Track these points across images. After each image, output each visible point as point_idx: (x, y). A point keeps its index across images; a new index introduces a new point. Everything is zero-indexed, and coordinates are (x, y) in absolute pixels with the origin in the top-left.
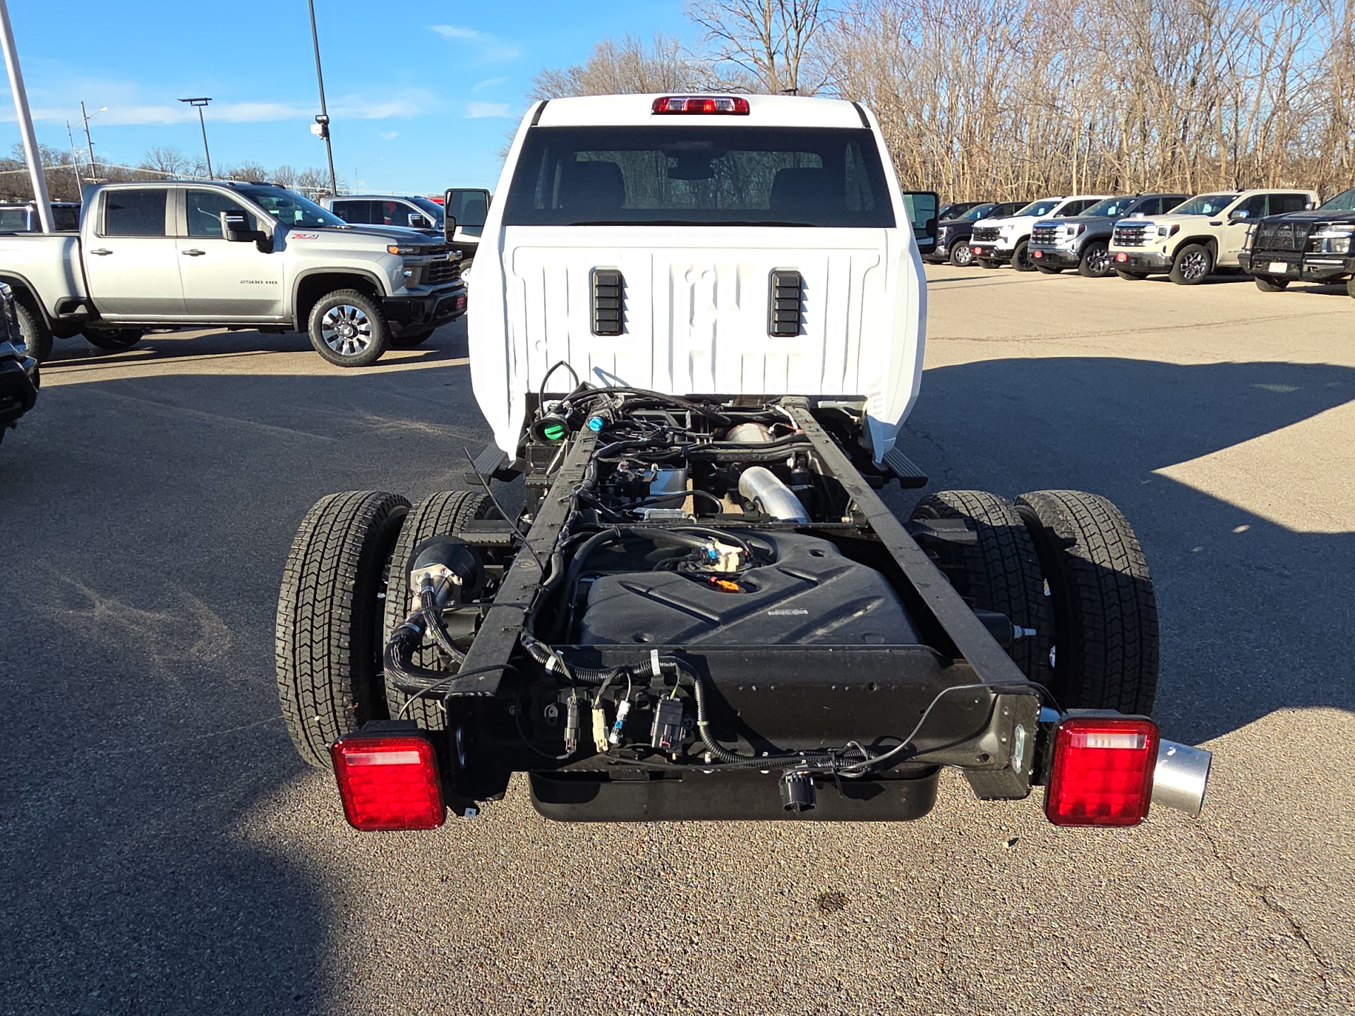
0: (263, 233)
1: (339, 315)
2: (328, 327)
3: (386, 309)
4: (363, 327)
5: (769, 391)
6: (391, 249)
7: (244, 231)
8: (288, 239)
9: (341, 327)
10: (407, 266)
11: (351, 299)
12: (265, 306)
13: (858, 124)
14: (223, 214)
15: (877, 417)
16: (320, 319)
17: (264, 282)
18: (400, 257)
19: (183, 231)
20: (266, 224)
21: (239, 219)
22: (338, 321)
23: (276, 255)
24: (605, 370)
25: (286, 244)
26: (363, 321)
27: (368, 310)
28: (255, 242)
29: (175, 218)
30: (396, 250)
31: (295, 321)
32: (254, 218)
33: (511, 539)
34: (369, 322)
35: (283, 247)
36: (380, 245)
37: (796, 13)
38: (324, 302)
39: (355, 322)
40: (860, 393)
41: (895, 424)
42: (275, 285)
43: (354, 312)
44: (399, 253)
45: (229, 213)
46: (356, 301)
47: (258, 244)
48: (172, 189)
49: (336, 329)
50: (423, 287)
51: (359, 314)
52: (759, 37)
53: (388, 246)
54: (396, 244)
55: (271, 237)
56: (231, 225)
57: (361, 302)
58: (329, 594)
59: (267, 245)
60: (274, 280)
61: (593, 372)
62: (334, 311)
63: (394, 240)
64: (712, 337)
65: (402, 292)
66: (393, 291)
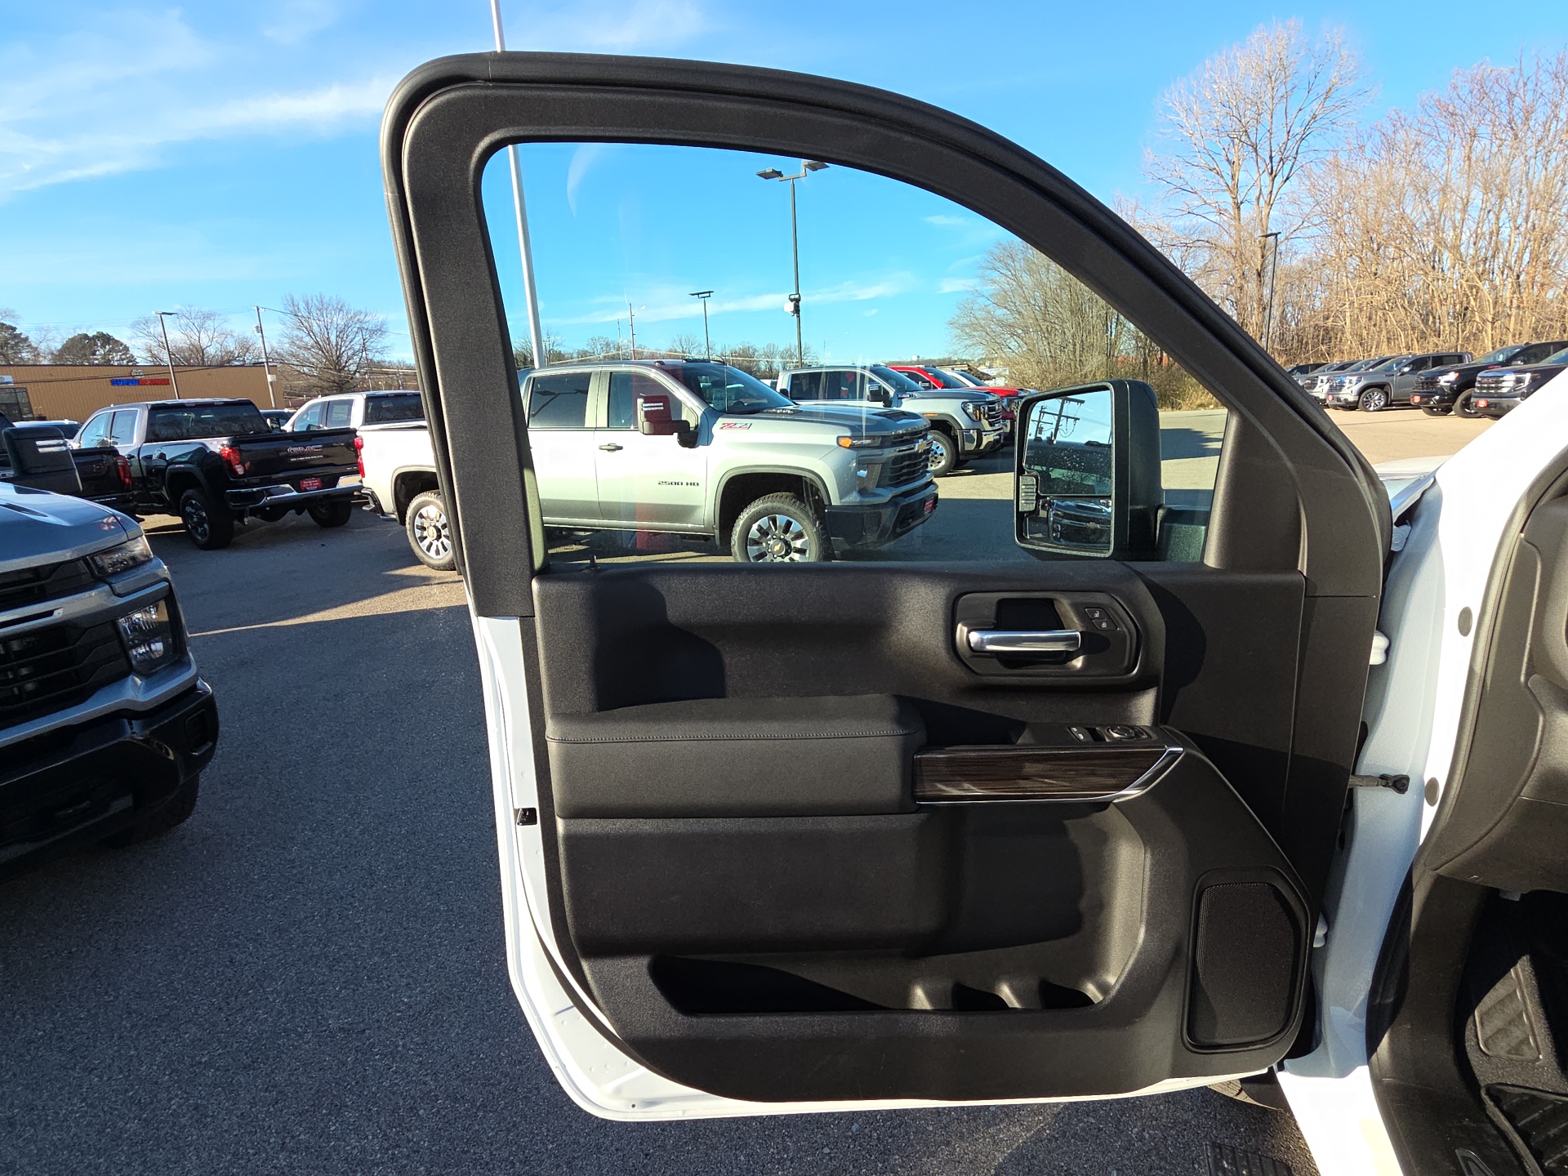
0: (687, 423)
1: (770, 527)
2: (756, 542)
3: (829, 521)
4: (798, 544)
6: (842, 442)
7: (665, 421)
8: (716, 429)
9: (771, 542)
10: (861, 464)
11: (786, 507)
12: (681, 512)
14: (640, 401)
16: (747, 529)
17: (684, 484)
18: (853, 453)
19: (603, 422)
20: (691, 409)
21: (658, 406)
22: (768, 535)
23: (700, 449)
25: (713, 436)
26: (799, 536)
27: (806, 523)
28: (676, 434)
29: (597, 405)
30: (848, 442)
31: (717, 532)
32: (679, 404)
34: (807, 538)
35: (709, 441)
36: (827, 436)
37: (1271, 158)
38: (753, 510)
39: (788, 537)
42: (696, 487)
43: (789, 524)
44: (852, 447)
45: (647, 400)
46: (792, 509)
47: (679, 437)
48: (597, 374)
49: (764, 544)
50: (880, 491)
51: (796, 527)
52: (1226, 188)
53: (838, 438)
54: (849, 434)
55: (696, 427)
56: (648, 415)
57: (798, 512)
59: (690, 438)
60: (696, 482)
62: (764, 522)
63: (847, 429)
65: (853, 498)
66: (841, 498)
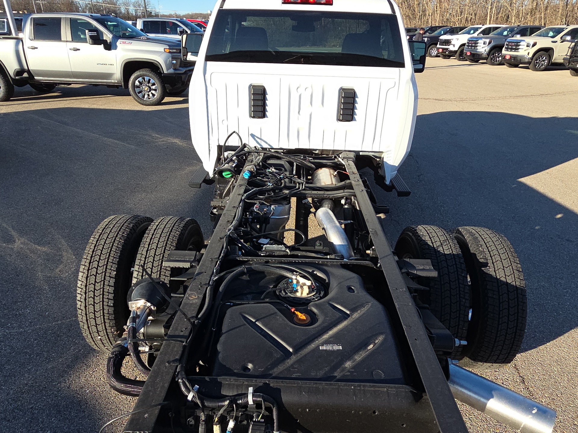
0: (106, 41)
1: (143, 81)
2: (138, 87)
3: (164, 79)
4: (154, 87)
5: (336, 148)
6: (166, 50)
7: (97, 40)
8: (118, 44)
9: (144, 87)
10: (173, 58)
11: (148, 74)
12: (108, 76)
13: (389, 12)
14: (87, 31)
15: (388, 162)
16: (134, 83)
17: (108, 65)
18: (170, 55)
19: (70, 39)
20: (108, 36)
21: (95, 34)
22: (142, 84)
23: (113, 51)
24: (256, 135)
25: (117, 46)
26: (154, 84)
27: (156, 79)
28: (102, 45)
29: (66, 31)
30: (168, 51)
31: (123, 83)
32: (102, 33)
33: (191, 266)
34: (156, 85)
35: (116, 48)
36: (160, 48)
38: (136, 75)
39: (150, 85)
40: (380, 151)
41: (397, 166)
42: (113, 66)
43: (149, 80)
44: (170, 52)
45: (90, 31)
46: (150, 75)
47: (104, 46)
48: (64, 18)
49: (141, 88)
50: (181, 69)
51: (152, 81)
53: (164, 49)
54: (168, 48)
55: (110, 42)
56: (91, 37)
57: (152, 75)
58: (103, 279)
59: (109, 47)
60: (112, 64)
61: (250, 136)
62: (140, 79)
63: (167, 46)
64: (309, 121)
65: (171, 71)
66: (167, 71)
